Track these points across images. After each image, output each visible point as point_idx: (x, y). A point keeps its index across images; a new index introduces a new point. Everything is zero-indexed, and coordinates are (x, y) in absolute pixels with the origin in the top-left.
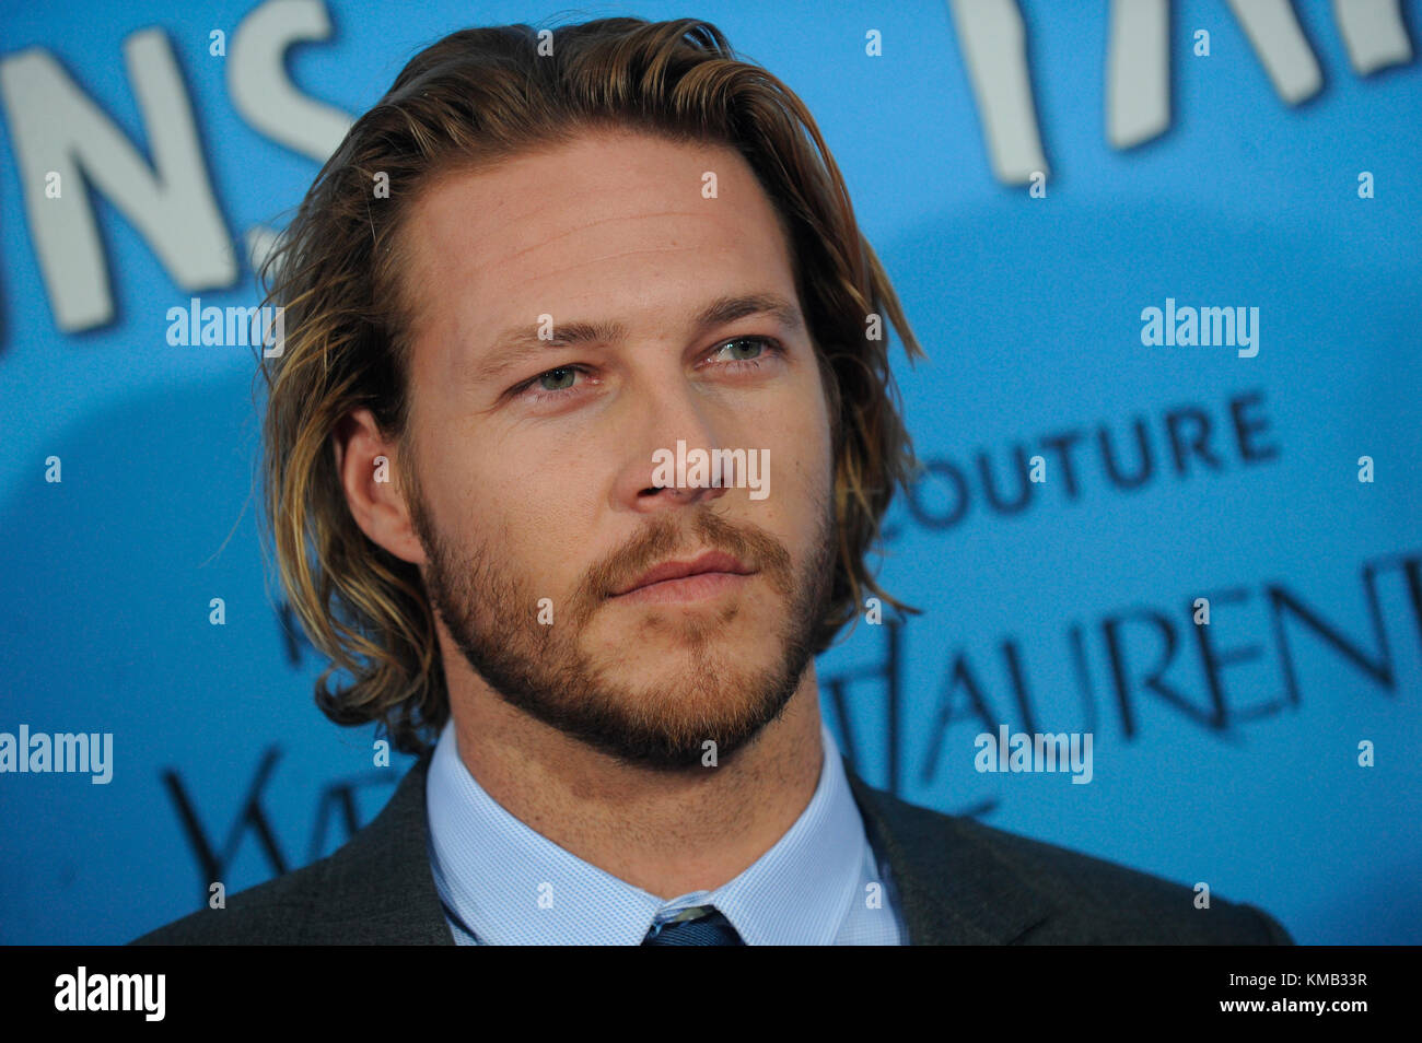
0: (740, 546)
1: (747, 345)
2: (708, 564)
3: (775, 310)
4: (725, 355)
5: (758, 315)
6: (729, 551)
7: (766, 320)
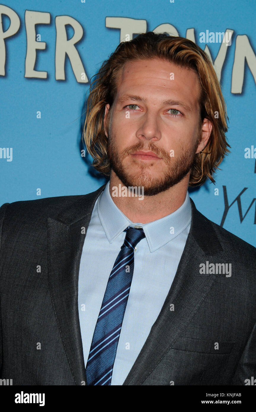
0: (158, 152)
1: (175, 111)
2: (149, 154)
3: (183, 106)
4: (169, 112)
5: (179, 106)
6: (155, 153)
7: (180, 108)
